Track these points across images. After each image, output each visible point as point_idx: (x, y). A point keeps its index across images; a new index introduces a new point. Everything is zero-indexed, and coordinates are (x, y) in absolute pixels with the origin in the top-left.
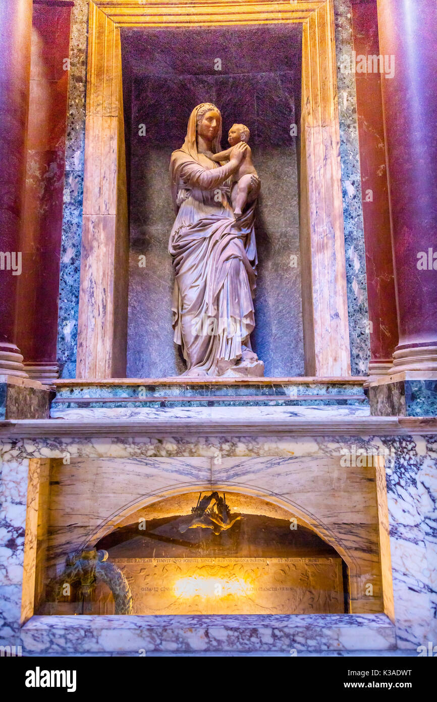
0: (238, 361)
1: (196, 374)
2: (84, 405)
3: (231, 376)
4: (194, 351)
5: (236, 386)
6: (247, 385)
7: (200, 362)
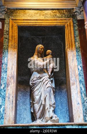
3: (50, 123)
5: (52, 125)
6: (55, 125)
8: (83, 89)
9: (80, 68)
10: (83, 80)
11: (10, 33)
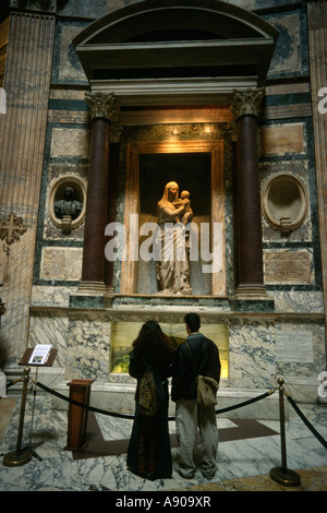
0: (182, 288)
1: (166, 293)
2: (125, 303)
3: (179, 294)
4: (166, 283)
5: (181, 298)
6: (185, 298)
7: (167, 288)
8: (230, 251)
9: (229, 221)
10: (231, 239)
11: (128, 166)
